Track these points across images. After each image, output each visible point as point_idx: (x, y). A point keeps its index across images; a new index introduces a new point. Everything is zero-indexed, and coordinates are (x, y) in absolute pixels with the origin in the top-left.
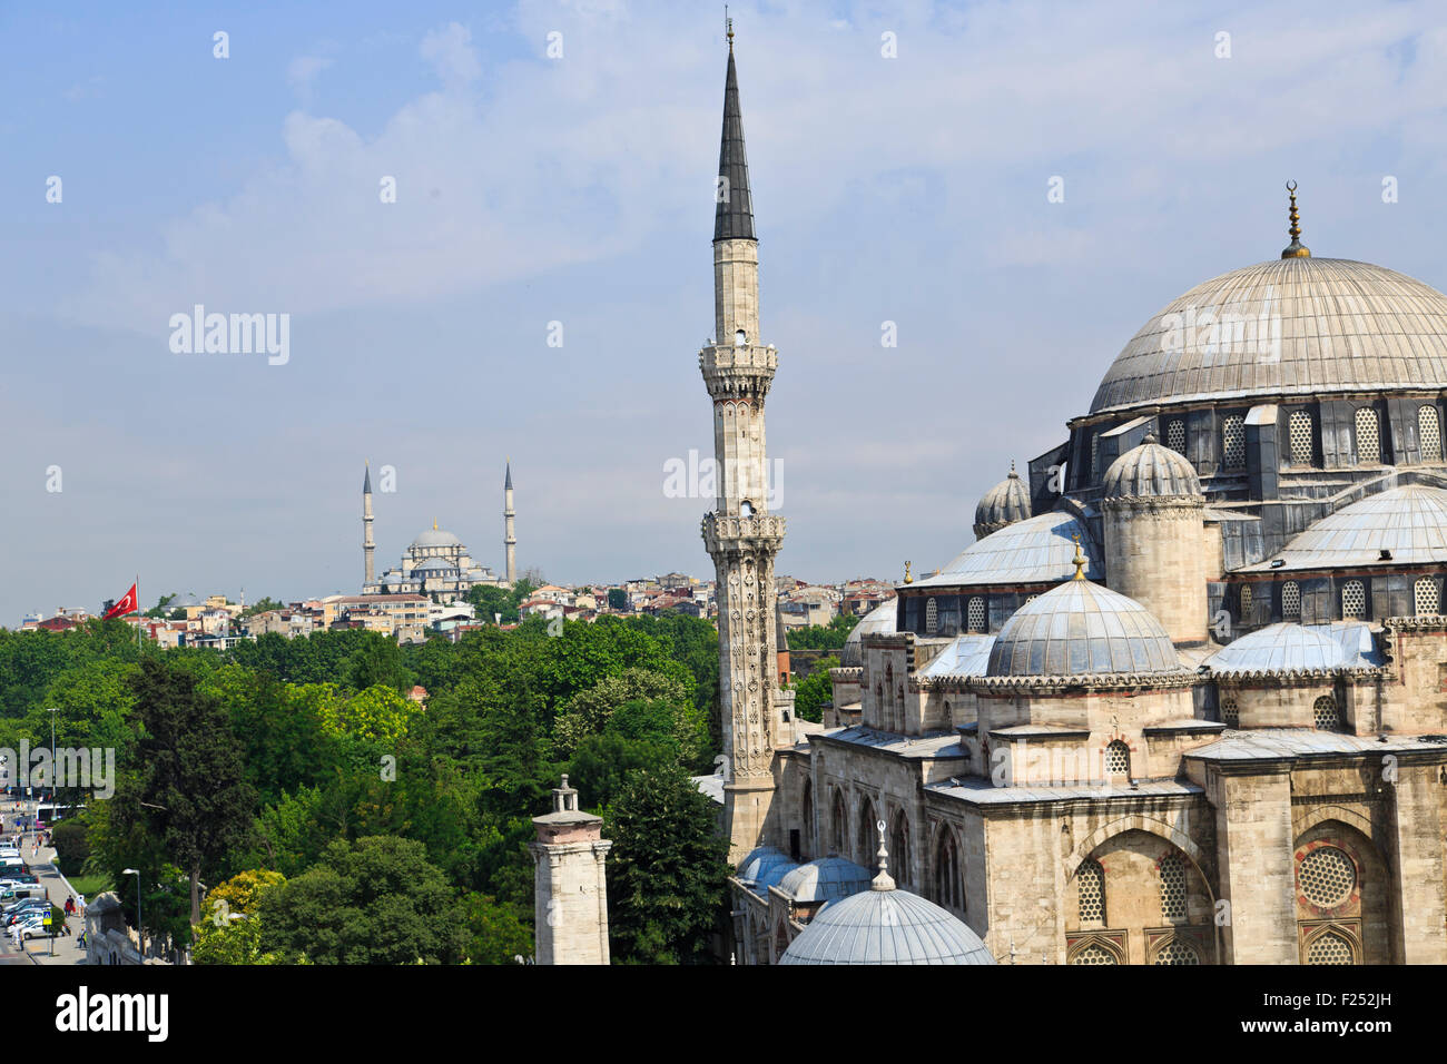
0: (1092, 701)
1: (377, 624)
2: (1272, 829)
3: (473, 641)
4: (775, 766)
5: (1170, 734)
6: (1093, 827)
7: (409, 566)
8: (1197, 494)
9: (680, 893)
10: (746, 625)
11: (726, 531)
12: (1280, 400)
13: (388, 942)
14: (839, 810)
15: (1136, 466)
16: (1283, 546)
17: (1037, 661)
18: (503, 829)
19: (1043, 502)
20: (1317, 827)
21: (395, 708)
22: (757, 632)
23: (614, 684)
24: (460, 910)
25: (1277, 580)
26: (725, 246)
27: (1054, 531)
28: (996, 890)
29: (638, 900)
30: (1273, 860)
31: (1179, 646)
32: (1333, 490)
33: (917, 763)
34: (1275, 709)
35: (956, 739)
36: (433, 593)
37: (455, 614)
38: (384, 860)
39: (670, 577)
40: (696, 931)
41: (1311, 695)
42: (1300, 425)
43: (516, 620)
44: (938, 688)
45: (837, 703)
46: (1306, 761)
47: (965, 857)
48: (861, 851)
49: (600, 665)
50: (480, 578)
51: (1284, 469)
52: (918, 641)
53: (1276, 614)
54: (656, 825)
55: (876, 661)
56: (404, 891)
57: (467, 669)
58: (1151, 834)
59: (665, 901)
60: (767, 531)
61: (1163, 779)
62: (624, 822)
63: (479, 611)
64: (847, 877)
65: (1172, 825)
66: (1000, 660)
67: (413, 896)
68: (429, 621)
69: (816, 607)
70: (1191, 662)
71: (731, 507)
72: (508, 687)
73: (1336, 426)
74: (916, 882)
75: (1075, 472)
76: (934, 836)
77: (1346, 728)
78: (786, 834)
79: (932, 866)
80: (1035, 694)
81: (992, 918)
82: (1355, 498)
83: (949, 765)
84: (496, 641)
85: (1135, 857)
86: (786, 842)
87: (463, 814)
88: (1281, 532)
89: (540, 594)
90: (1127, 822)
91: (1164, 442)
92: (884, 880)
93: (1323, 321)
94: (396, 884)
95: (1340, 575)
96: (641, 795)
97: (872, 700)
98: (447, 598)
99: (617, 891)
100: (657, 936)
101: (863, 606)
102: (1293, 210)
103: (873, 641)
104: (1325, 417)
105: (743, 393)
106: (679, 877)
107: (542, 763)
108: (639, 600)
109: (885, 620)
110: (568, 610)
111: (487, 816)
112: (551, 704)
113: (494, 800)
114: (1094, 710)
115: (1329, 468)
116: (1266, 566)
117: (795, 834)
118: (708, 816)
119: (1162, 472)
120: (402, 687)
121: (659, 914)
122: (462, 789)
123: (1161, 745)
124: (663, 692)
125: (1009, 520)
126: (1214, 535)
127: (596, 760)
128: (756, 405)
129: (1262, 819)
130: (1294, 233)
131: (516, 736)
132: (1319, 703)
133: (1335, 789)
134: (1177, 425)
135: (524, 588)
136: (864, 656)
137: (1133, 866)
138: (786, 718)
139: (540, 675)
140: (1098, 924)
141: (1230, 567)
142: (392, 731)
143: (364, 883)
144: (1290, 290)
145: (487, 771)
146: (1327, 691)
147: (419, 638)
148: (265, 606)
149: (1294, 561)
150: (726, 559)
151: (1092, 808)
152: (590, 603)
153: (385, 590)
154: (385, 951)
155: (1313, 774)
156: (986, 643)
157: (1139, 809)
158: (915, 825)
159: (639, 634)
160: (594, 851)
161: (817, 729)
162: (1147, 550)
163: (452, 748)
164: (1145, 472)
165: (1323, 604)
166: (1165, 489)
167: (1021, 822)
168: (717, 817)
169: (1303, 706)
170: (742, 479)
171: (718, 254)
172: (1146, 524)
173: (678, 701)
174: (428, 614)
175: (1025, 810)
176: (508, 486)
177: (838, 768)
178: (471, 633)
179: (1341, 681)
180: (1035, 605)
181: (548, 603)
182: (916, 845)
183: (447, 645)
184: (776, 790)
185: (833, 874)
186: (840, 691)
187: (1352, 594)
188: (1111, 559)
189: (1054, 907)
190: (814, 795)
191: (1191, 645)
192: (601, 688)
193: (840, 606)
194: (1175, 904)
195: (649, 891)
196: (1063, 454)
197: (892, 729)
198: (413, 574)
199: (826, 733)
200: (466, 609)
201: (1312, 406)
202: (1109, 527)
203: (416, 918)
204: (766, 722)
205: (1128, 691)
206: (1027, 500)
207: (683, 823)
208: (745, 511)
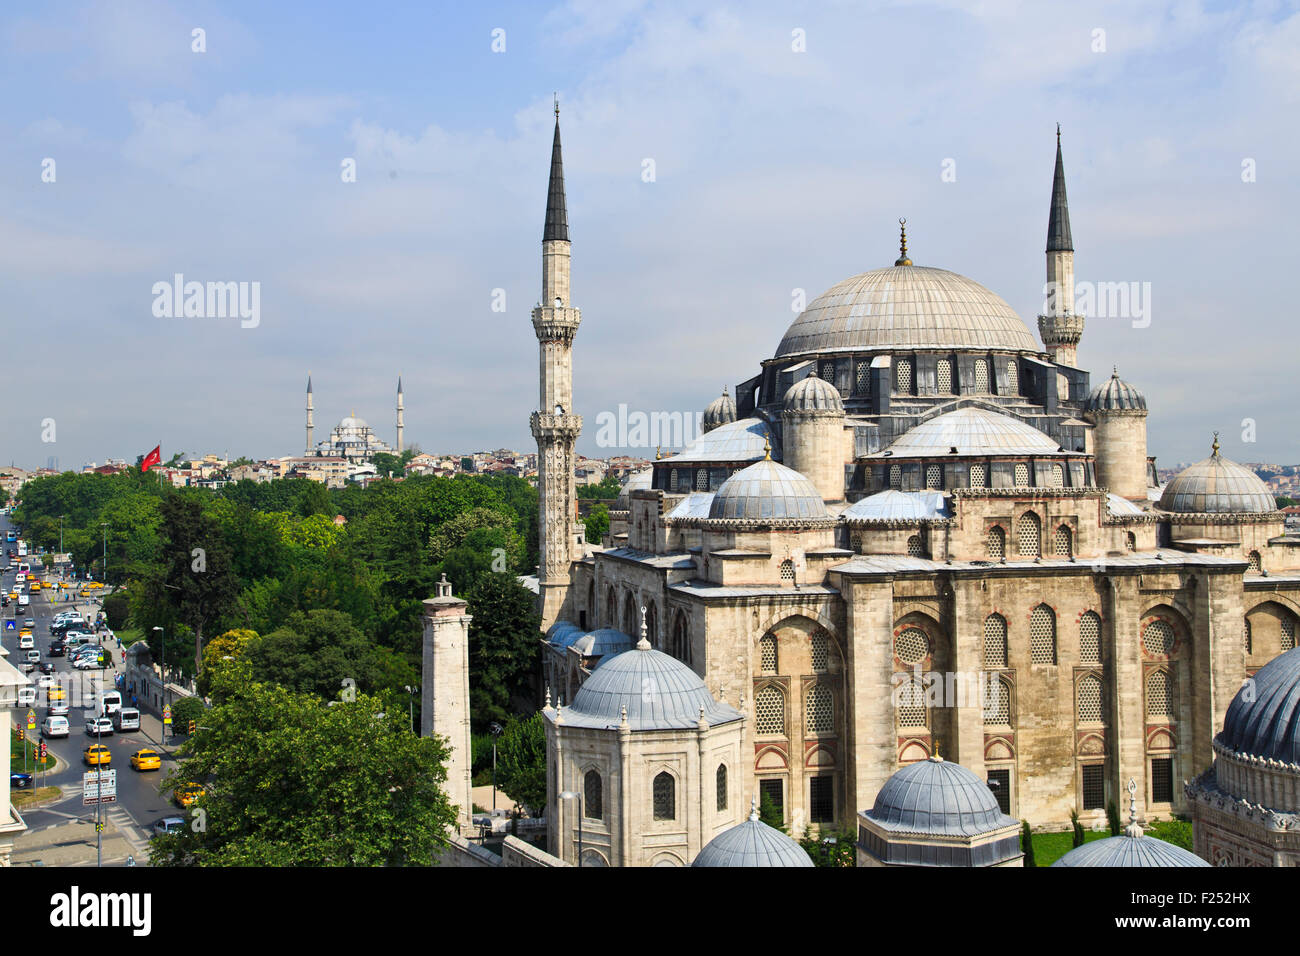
0: (774, 535)
1: (314, 476)
2: (881, 617)
3: (376, 488)
4: (571, 571)
5: (820, 557)
6: (772, 613)
7: (335, 439)
8: (841, 408)
9: (510, 649)
10: (556, 483)
11: (545, 423)
12: (892, 353)
13: (327, 676)
14: (612, 599)
15: (804, 391)
16: (891, 443)
17: (740, 510)
18: (397, 607)
19: (745, 410)
20: (908, 615)
21: (327, 528)
22: (563, 487)
23: (467, 517)
24: (372, 656)
25: (888, 463)
26: (550, 244)
27: (750, 430)
28: (711, 650)
29: (484, 653)
30: (880, 635)
31: (827, 503)
32: (923, 409)
33: (663, 571)
34: (884, 543)
35: (688, 557)
36: (350, 457)
37: (363, 471)
38: (325, 624)
39: (500, 452)
40: (520, 672)
41: (906, 535)
42: (904, 369)
43: (403, 476)
44: (677, 525)
45: (612, 533)
46: (902, 575)
47: (692, 630)
48: (625, 625)
49: (457, 505)
50: (381, 449)
51: (893, 395)
52: (666, 495)
53: (885, 484)
54: (496, 606)
55: (638, 507)
56: (337, 645)
57: (372, 505)
58: (807, 618)
59: (500, 654)
60: (571, 424)
61: (815, 584)
62: (477, 603)
63: (380, 469)
64: (617, 642)
65: (820, 612)
66: (718, 509)
67: (344, 647)
68: (347, 475)
69: (592, 472)
70: (834, 513)
71: (549, 409)
72: (400, 517)
73: (926, 370)
74: (660, 645)
75: (765, 393)
76: (673, 617)
77: (926, 555)
78: (577, 614)
79: (671, 635)
80: (739, 530)
81: (708, 668)
82: (935, 414)
83: (683, 573)
84: (391, 488)
85: (797, 632)
86: (577, 618)
87: (371, 597)
88: (890, 434)
89: (418, 459)
90: (792, 610)
91: (820, 375)
92: (644, 643)
93: (919, 305)
94: (333, 639)
95: (926, 461)
96: (486, 588)
97: (635, 531)
98: (359, 460)
99: (473, 646)
100: (496, 675)
101: (621, 473)
102: (903, 236)
103: (637, 494)
104: (919, 364)
105: (559, 337)
106: (510, 639)
107: (422, 566)
108: (480, 465)
109: (644, 481)
110: (436, 470)
111: (387, 598)
112: (427, 529)
113: (392, 588)
114: (775, 542)
115: (920, 396)
116: (881, 455)
117: (583, 614)
118: (530, 601)
119: (820, 395)
120: (331, 515)
121: (497, 662)
122: (372, 581)
123: (814, 563)
124: (499, 523)
125: (723, 422)
126: (850, 434)
127: (459, 565)
128: (567, 345)
129: (875, 610)
130: (903, 250)
131: (407, 548)
132: (911, 540)
133: (919, 593)
134: (830, 366)
135: (408, 456)
136: (630, 504)
137: (795, 637)
138: (580, 541)
139: (420, 511)
140: (772, 673)
141: (858, 455)
142: (325, 543)
143: (313, 639)
144: (900, 285)
145: (386, 570)
146: (915, 532)
147: (341, 485)
148: (242, 462)
149: (898, 452)
150: (545, 441)
151: (772, 601)
152: (450, 465)
153: (319, 454)
154: (325, 682)
155: (906, 583)
156: (708, 499)
157: (800, 602)
158: (661, 610)
159: (483, 487)
160: (461, 622)
161: (599, 548)
162: (809, 442)
163: (363, 555)
164: (809, 395)
165: (915, 480)
166: (821, 406)
167: (728, 608)
168: (536, 602)
169: (901, 541)
170: (557, 392)
171: (545, 249)
172: (809, 427)
173: (507, 529)
174: (347, 470)
175: (731, 602)
176: (399, 391)
177: (612, 573)
178: (374, 482)
179: (925, 526)
180: (739, 475)
181: (423, 464)
182: (661, 621)
183: (359, 490)
184: (571, 586)
185: (608, 639)
186: (614, 526)
187: (933, 473)
188: (787, 448)
189: (746, 661)
190: (596, 590)
191: (834, 502)
192: (459, 520)
193: (606, 472)
194: (819, 659)
195: (490, 647)
196: (757, 381)
197: (647, 550)
198: (338, 445)
199: (604, 551)
200: (372, 468)
201: (912, 357)
202: (786, 429)
203: (345, 662)
204: (567, 543)
205: (795, 530)
206: (734, 410)
207: (514, 605)
208: (558, 411)
